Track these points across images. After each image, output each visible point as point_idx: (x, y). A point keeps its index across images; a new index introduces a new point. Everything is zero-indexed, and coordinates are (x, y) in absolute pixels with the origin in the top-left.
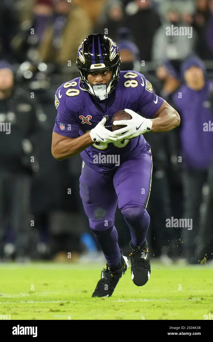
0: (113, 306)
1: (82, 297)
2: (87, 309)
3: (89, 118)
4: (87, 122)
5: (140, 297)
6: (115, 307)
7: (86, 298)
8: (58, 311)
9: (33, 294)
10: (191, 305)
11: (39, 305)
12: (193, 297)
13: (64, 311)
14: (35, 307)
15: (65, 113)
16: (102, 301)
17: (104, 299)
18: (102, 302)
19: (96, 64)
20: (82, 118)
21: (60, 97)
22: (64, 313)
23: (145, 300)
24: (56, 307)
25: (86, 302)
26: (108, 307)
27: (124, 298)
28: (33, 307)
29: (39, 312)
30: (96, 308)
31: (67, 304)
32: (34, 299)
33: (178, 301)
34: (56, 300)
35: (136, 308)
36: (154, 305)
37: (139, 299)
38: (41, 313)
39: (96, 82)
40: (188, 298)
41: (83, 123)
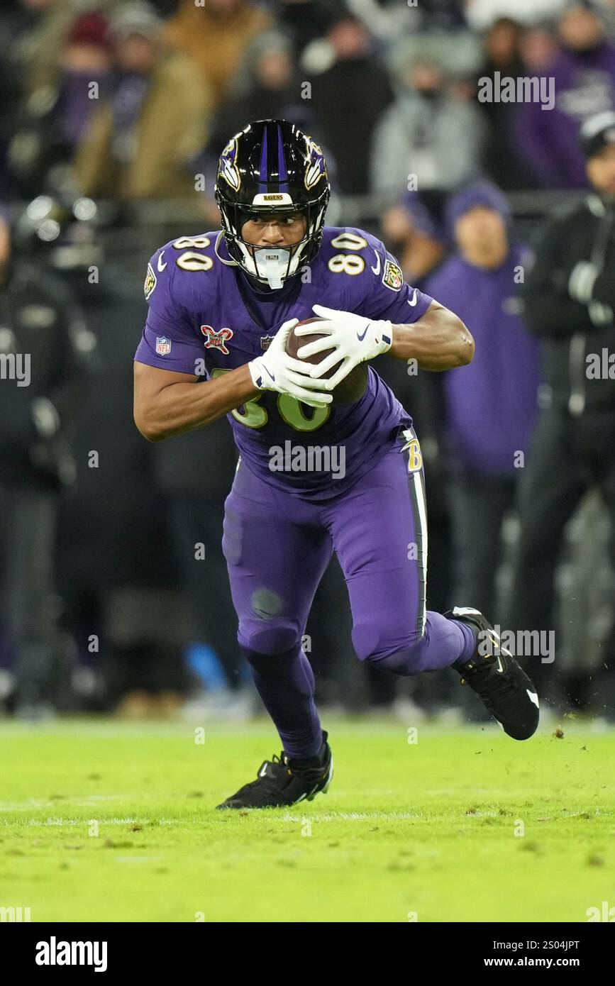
0: (270, 831)
1: (189, 808)
2: (202, 839)
3: (226, 334)
4: (219, 345)
5: (342, 809)
6: (275, 835)
7: (199, 812)
8: (127, 845)
9: (62, 802)
10: (475, 828)
11: (76, 831)
12: (478, 807)
13: (143, 846)
14: (66, 835)
15: (168, 312)
16: (242, 820)
17: (246, 814)
18: (242, 822)
19: (268, 193)
20: (207, 331)
21: (161, 268)
22: (142, 850)
23: (354, 816)
24: (121, 836)
25: (200, 822)
26: (257, 835)
27: (299, 811)
28: (61, 836)
29: (77, 848)
30: (227, 836)
31: (150, 828)
32: (64, 815)
33: (438, 818)
34: (121, 817)
35: (329, 837)
36: (377, 828)
37: (337, 813)
38: (83, 851)
39: (264, 241)
40: (466, 809)
41: (207, 345)
